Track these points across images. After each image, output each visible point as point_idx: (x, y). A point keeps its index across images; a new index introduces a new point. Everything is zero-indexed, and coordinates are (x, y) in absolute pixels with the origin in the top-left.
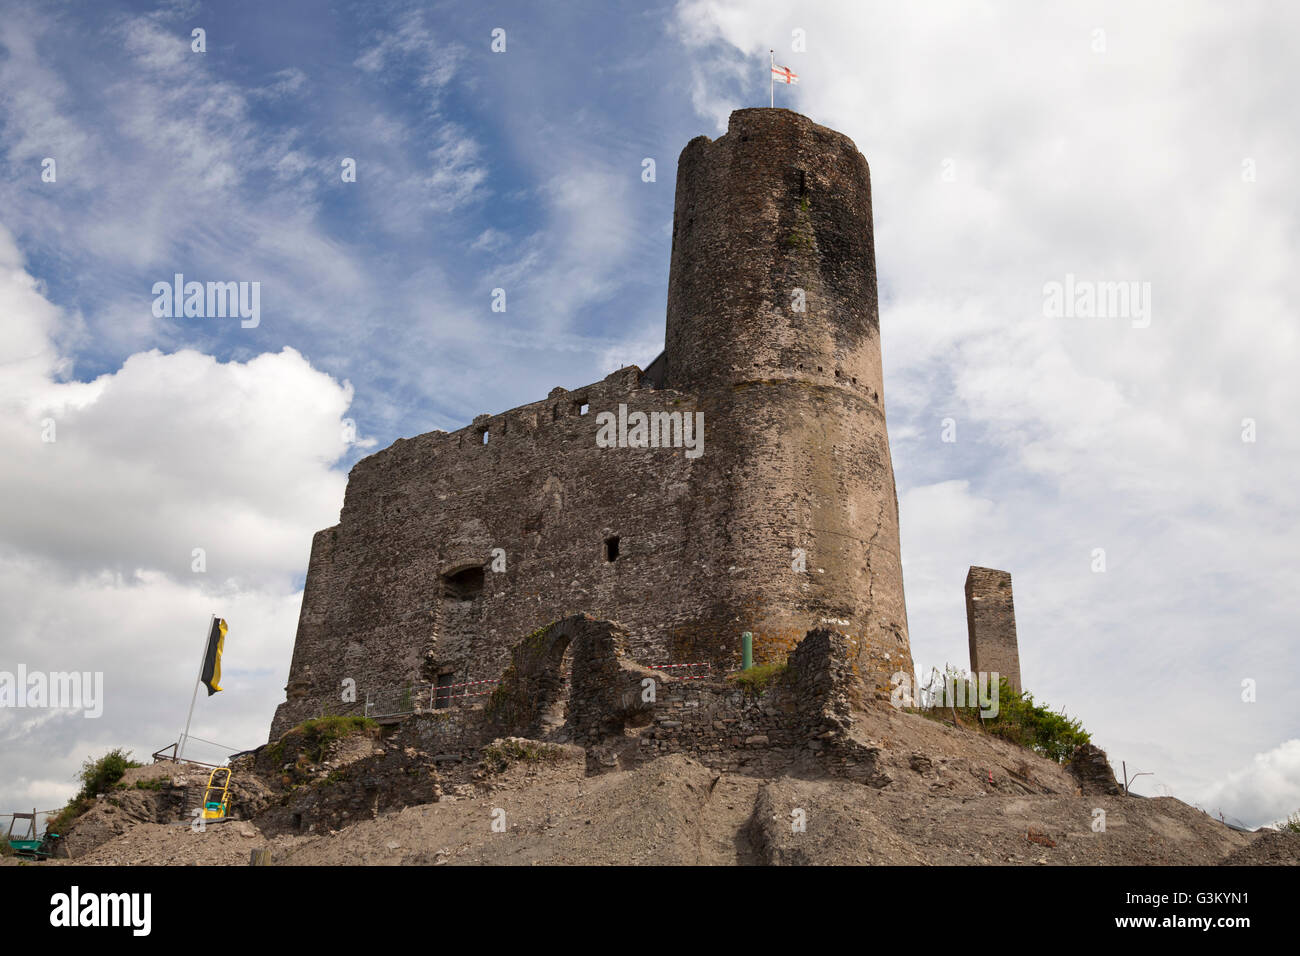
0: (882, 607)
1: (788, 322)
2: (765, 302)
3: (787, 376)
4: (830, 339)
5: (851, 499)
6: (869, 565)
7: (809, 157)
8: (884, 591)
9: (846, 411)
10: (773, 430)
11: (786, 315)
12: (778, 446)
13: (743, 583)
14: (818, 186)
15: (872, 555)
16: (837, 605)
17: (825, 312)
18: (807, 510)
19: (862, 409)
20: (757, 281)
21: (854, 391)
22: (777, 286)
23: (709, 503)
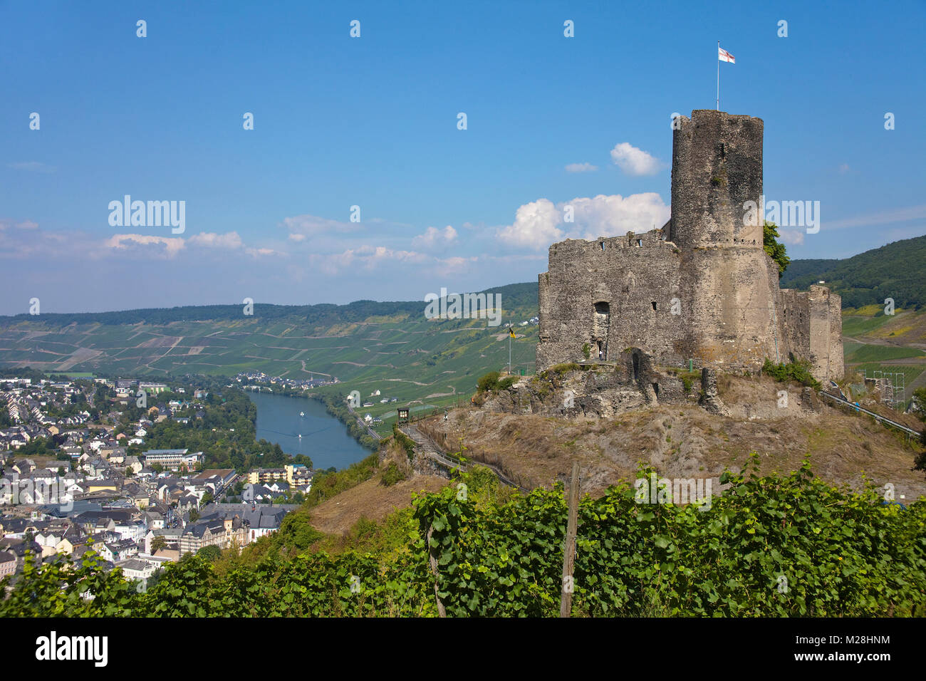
0: (748, 332)
1: (715, 221)
2: (706, 212)
3: (714, 245)
4: (732, 225)
5: (738, 293)
6: (744, 317)
7: (726, 135)
8: (750, 325)
9: (737, 256)
10: (707, 270)
11: (713, 217)
12: (709, 276)
13: (697, 329)
14: (730, 151)
15: (746, 313)
16: (730, 335)
17: (730, 213)
20: (702, 202)
21: (742, 246)
22: (710, 204)
23: (686, 296)
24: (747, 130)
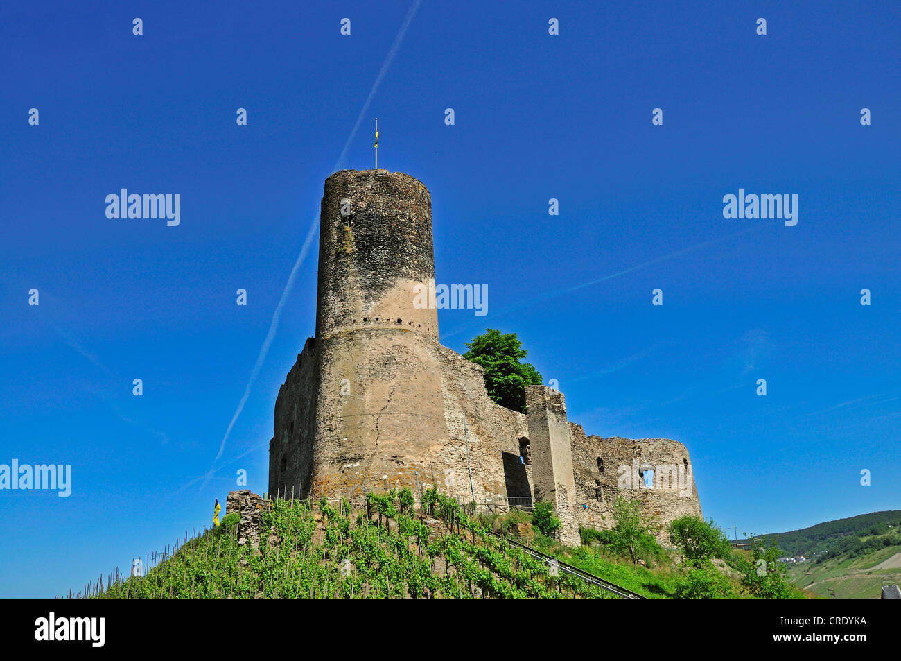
0: (384, 449)
1: (339, 299)
2: (331, 291)
3: (338, 331)
4: (361, 300)
5: (368, 392)
6: (377, 427)
7: (354, 194)
8: (389, 439)
9: (367, 340)
10: (328, 366)
11: (338, 296)
13: (315, 454)
14: (358, 211)
15: (381, 421)
16: (353, 456)
17: (358, 285)
18: (340, 407)
19: (381, 335)
21: (376, 326)
22: (335, 280)
24: (381, 185)
